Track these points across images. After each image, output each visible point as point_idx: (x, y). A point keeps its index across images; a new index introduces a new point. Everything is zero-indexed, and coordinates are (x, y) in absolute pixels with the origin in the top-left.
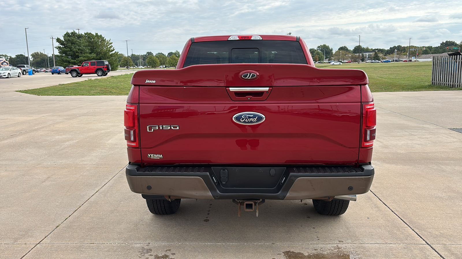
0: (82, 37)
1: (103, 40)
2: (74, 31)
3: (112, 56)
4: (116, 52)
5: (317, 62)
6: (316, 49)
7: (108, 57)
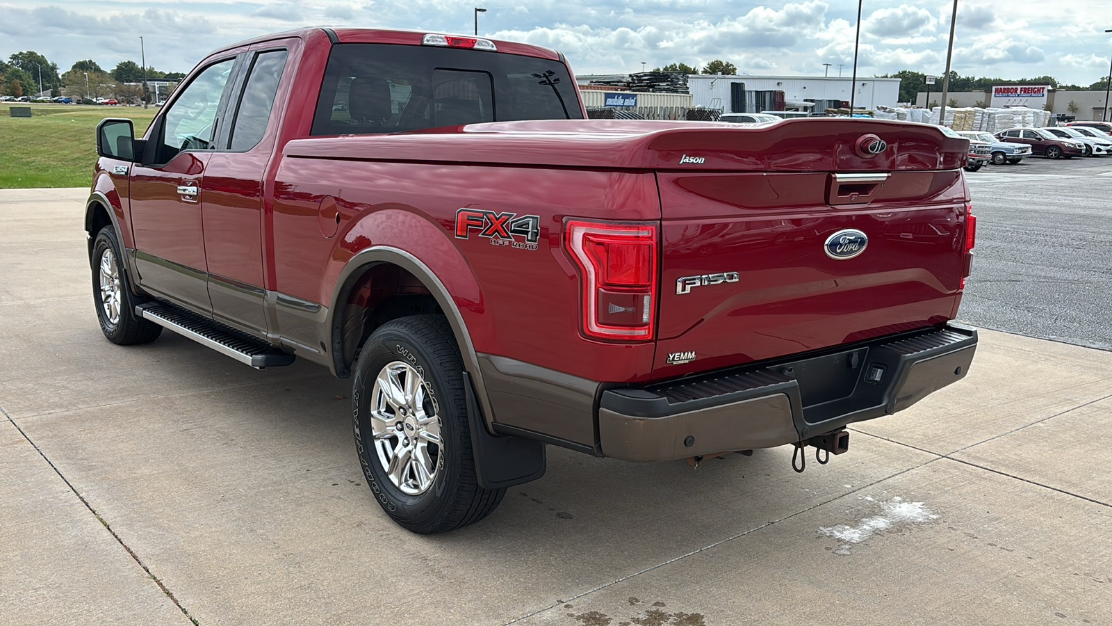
5: (20, 99)
6: (7, 63)
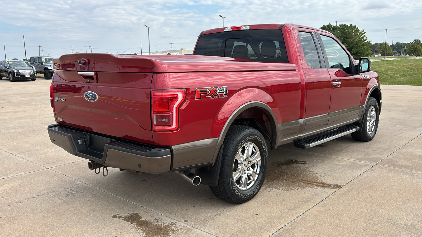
0: (337, 28)
1: (357, 30)
2: (330, 24)
3: (364, 46)
4: (368, 41)
7: (359, 47)
